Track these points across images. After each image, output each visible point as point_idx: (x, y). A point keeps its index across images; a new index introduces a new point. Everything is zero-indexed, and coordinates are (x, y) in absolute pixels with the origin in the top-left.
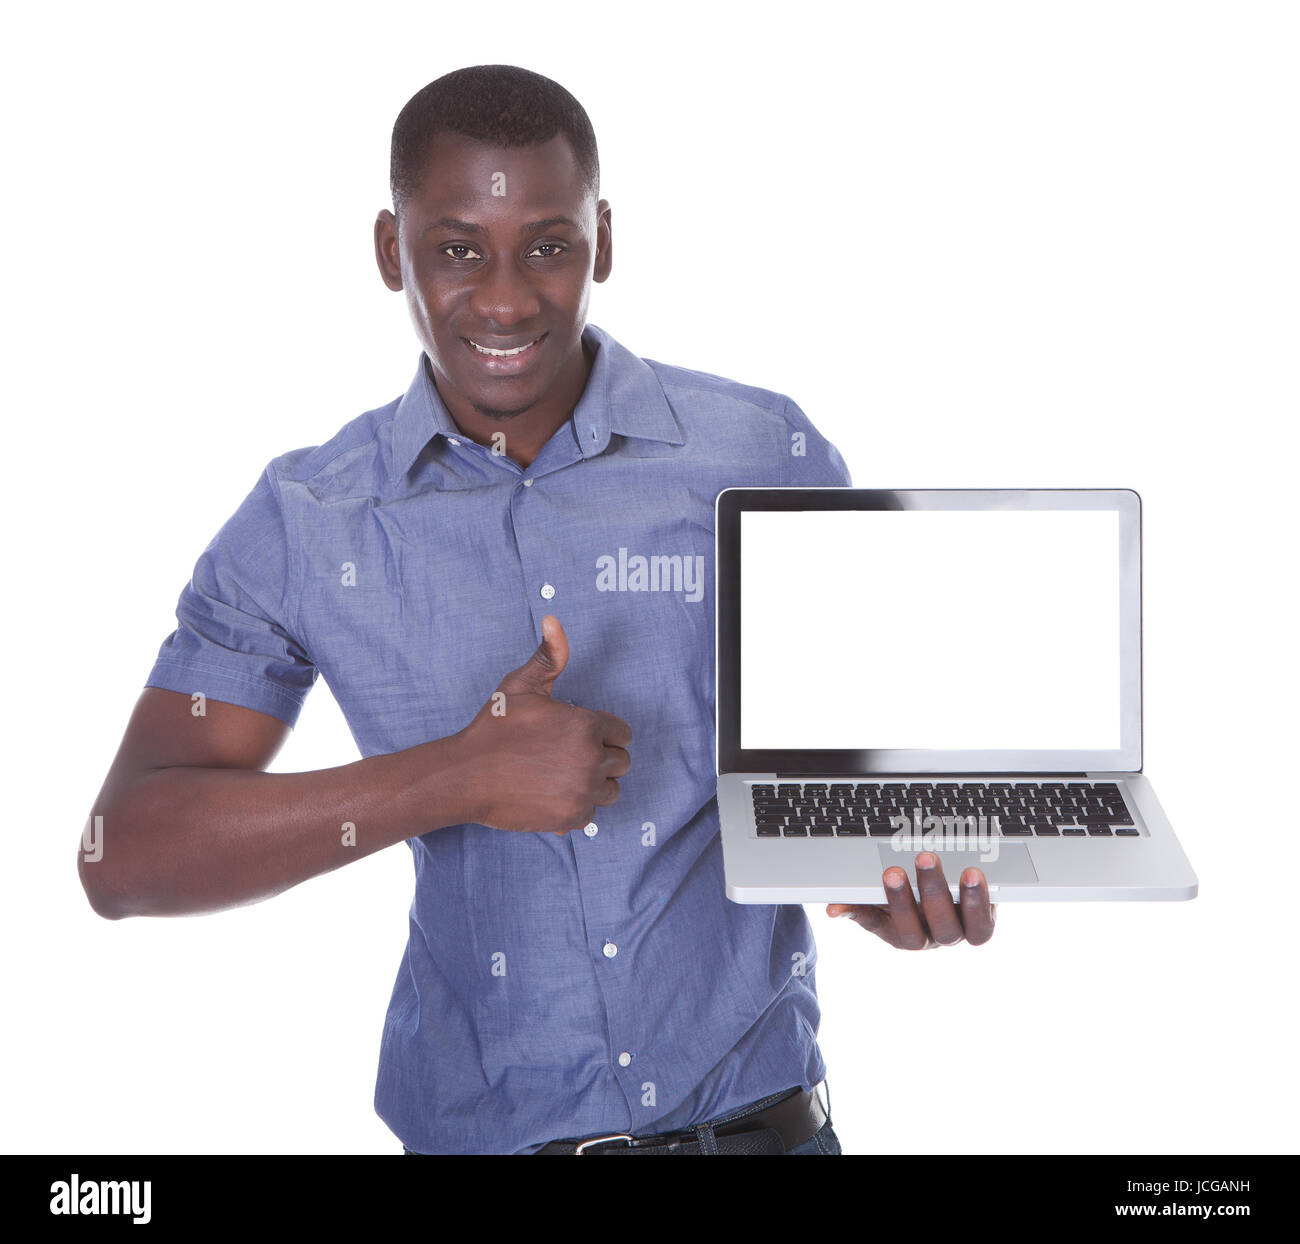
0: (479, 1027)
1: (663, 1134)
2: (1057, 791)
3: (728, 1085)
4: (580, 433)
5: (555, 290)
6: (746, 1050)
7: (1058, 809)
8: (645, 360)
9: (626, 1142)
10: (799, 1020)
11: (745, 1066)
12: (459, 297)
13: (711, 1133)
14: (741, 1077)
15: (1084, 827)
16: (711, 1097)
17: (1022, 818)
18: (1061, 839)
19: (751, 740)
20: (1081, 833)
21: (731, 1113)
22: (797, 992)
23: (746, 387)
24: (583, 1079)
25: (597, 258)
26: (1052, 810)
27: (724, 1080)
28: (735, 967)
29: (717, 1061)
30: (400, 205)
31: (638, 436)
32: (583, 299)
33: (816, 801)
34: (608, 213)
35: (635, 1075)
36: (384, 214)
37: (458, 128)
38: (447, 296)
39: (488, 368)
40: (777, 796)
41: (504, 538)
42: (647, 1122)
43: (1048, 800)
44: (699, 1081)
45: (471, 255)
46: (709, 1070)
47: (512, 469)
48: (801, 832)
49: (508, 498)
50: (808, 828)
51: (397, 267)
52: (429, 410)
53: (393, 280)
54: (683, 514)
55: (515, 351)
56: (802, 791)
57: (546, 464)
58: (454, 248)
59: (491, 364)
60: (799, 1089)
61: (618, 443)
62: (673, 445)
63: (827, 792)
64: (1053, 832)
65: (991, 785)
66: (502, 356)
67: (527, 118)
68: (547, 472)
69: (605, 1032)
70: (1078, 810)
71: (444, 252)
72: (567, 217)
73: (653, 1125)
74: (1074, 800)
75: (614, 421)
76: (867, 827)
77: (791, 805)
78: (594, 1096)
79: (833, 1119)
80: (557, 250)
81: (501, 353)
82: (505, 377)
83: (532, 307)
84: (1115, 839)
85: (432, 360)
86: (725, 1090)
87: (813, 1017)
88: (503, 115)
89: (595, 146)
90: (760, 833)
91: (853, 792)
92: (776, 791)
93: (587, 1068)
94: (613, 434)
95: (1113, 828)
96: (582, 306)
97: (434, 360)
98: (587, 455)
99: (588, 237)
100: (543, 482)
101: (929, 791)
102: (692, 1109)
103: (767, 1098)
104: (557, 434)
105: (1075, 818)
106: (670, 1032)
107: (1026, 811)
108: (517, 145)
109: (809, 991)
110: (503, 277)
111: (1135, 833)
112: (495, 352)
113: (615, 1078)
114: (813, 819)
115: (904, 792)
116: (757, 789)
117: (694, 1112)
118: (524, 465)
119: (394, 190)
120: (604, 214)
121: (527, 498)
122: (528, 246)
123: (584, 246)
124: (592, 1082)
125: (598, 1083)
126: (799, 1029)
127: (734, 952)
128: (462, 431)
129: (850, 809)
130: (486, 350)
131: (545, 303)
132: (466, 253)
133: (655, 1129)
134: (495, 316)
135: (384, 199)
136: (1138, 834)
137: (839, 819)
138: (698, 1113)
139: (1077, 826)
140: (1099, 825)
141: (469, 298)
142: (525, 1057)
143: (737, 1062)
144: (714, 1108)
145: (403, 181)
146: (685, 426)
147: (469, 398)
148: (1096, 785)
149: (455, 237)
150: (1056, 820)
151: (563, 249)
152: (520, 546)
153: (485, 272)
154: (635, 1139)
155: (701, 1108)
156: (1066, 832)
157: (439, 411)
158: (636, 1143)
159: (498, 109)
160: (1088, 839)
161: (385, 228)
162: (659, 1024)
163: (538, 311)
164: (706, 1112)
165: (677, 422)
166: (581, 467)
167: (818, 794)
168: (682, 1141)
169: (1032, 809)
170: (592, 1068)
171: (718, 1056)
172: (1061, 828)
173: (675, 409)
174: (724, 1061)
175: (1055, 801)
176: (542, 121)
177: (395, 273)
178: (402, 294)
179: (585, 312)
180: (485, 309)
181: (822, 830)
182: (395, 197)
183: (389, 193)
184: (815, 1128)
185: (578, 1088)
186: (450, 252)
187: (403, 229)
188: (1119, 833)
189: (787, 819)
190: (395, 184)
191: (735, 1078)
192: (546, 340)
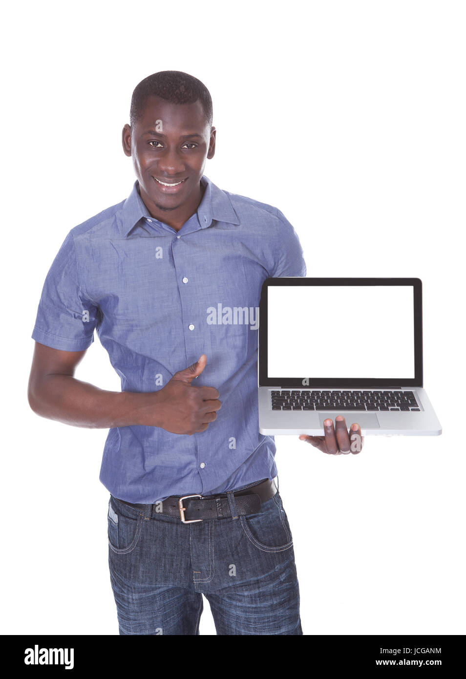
0: (145, 450)
1: (213, 495)
2: (389, 394)
3: (240, 476)
4: (200, 219)
5: (192, 161)
6: (248, 464)
7: (389, 401)
8: (224, 191)
9: (199, 498)
10: (269, 452)
11: (247, 470)
12: (153, 162)
13: (233, 495)
14: (245, 474)
15: (399, 408)
16: (234, 481)
17: (375, 404)
18: (390, 412)
19: (271, 374)
20: (397, 410)
21: (241, 488)
22: (269, 441)
23: (262, 204)
24: (186, 471)
25: (209, 149)
26: (387, 401)
27: (239, 475)
28: (246, 431)
29: (237, 468)
30: (133, 123)
31: (223, 221)
32: (203, 165)
33: (296, 397)
34: (215, 132)
35: (206, 471)
36: (127, 126)
37: (158, 95)
38: (148, 161)
39: (162, 190)
40: (281, 395)
41: (168, 258)
42: (209, 490)
43: (386, 397)
44: (230, 476)
45: (159, 145)
46: (233, 472)
47: (172, 232)
48: (289, 408)
49: (171, 242)
50: (292, 407)
51: (130, 147)
52: (139, 207)
53: (128, 152)
54: (239, 253)
55: (174, 185)
56: (290, 393)
57: (186, 230)
58: (153, 142)
59: (164, 189)
60: (268, 479)
61: (215, 223)
62: (235, 225)
63: (300, 394)
64: (387, 409)
65: (364, 391)
66: (169, 186)
67: (186, 93)
68: (186, 233)
69: (196, 454)
70: (397, 401)
71: (149, 143)
72: (199, 134)
73: (211, 492)
74: (396, 397)
75: (213, 214)
76: (315, 407)
77: (286, 399)
78: (188, 479)
79: (279, 491)
80: (194, 146)
81: (168, 185)
82: (169, 194)
83: (182, 168)
84: (411, 412)
85: (140, 183)
86: (239, 479)
87: (274, 451)
88: (177, 91)
89: (212, 106)
90: (273, 409)
91: (310, 394)
92: (281, 393)
93: (187, 468)
94: (213, 220)
95: (410, 408)
96: (202, 168)
97: (141, 184)
98: (203, 227)
99: (206, 142)
100: (184, 237)
101: (340, 394)
102: (225, 486)
103: (255, 482)
104: (191, 218)
105: (395, 404)
106: (220, 456)
107: (377, 401)
108: (181, 104)
109: (272, 440)
110: (171, 156)
111: (418, 410)
112: (166, 184)
113: (199, 473)
114: (294, 404)
115: (330, 394)
116: (273, 393)
117: (227, 487)
118: (177, 230)
119: (131, 117)
120: (213, 132)
121: (178, 243)
122: (183, 144)
123: (204, 145)
124: (188, 474)
125: (191, 475)
126: (269, 455)
127: (246, 425)
128: (152, 216)
129: (309, 400)
130: (162, 183)
131: (187, 167)
132: (158, 144)
133: (211, 493)
134: (167, 171)
135: (127, 120)
136: (419, 410)
137: (304, 404)
138: (228, 487)
139: (396, 407)
140: (404, 407)
141: (158, 162)
142: (163, 462)
143: (245, 469)
144: (234, 486)
145: (135, 114)
146: (240, 217)
147: (154, 202)
148: (405, 392)
149: (154, 138)
150: (388, 405)
151: (196, 146)
152: (175, 262)
153: (164, 153)
154: (203, 496)
155: (229, 485)
156: (392, 410)
157: (143, 207)
158: (203, 498)
159: (175, 88)
160: (400, 412)
161: (126, 131)
162: (216, 453)
163: (184, 170)
164: (231, 487)
165: (236, 215)
166: (199, 232)
167: (297, 394)
168: (221, 498)
169: (379, 401)
170: (189, 469)
171: (237, 466)
172: (390, 408)
173: (236, 211)
174: (240, 468)
175: (388, 398)
176: (192, 94)
177: (128, 149)
178: (131, 158)
179: (203, 171)
180: (163, 168)
181: (297, 408)
182: (131, 120)
183: (129, 118)
184: (273, 494)
185: (182, 476)
186: (151, 144)
187: (134, 132)
188: (412, 410)
189: (284, 404)
190: (132, 115)
191: (243, 474)
192: (187, 181)
